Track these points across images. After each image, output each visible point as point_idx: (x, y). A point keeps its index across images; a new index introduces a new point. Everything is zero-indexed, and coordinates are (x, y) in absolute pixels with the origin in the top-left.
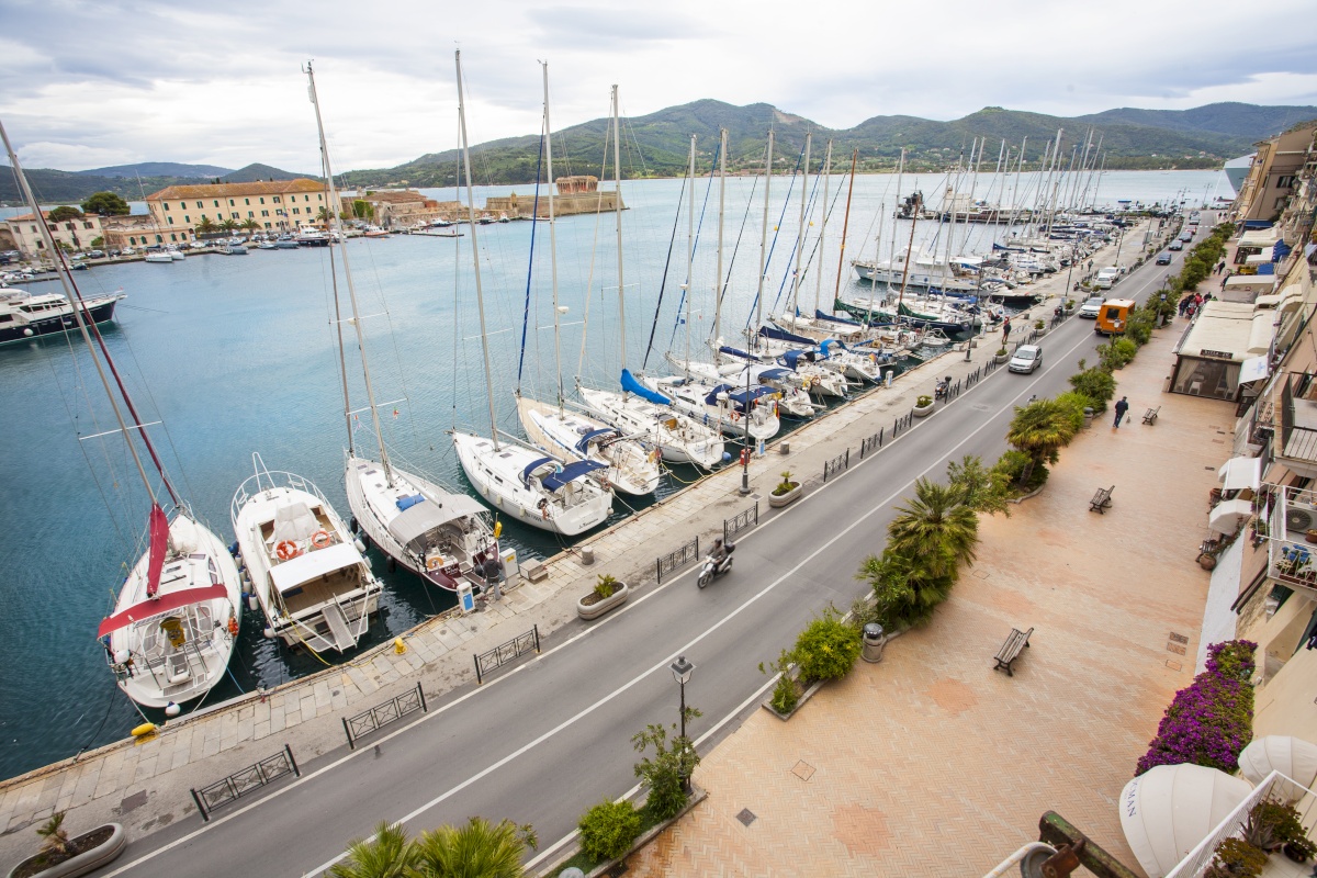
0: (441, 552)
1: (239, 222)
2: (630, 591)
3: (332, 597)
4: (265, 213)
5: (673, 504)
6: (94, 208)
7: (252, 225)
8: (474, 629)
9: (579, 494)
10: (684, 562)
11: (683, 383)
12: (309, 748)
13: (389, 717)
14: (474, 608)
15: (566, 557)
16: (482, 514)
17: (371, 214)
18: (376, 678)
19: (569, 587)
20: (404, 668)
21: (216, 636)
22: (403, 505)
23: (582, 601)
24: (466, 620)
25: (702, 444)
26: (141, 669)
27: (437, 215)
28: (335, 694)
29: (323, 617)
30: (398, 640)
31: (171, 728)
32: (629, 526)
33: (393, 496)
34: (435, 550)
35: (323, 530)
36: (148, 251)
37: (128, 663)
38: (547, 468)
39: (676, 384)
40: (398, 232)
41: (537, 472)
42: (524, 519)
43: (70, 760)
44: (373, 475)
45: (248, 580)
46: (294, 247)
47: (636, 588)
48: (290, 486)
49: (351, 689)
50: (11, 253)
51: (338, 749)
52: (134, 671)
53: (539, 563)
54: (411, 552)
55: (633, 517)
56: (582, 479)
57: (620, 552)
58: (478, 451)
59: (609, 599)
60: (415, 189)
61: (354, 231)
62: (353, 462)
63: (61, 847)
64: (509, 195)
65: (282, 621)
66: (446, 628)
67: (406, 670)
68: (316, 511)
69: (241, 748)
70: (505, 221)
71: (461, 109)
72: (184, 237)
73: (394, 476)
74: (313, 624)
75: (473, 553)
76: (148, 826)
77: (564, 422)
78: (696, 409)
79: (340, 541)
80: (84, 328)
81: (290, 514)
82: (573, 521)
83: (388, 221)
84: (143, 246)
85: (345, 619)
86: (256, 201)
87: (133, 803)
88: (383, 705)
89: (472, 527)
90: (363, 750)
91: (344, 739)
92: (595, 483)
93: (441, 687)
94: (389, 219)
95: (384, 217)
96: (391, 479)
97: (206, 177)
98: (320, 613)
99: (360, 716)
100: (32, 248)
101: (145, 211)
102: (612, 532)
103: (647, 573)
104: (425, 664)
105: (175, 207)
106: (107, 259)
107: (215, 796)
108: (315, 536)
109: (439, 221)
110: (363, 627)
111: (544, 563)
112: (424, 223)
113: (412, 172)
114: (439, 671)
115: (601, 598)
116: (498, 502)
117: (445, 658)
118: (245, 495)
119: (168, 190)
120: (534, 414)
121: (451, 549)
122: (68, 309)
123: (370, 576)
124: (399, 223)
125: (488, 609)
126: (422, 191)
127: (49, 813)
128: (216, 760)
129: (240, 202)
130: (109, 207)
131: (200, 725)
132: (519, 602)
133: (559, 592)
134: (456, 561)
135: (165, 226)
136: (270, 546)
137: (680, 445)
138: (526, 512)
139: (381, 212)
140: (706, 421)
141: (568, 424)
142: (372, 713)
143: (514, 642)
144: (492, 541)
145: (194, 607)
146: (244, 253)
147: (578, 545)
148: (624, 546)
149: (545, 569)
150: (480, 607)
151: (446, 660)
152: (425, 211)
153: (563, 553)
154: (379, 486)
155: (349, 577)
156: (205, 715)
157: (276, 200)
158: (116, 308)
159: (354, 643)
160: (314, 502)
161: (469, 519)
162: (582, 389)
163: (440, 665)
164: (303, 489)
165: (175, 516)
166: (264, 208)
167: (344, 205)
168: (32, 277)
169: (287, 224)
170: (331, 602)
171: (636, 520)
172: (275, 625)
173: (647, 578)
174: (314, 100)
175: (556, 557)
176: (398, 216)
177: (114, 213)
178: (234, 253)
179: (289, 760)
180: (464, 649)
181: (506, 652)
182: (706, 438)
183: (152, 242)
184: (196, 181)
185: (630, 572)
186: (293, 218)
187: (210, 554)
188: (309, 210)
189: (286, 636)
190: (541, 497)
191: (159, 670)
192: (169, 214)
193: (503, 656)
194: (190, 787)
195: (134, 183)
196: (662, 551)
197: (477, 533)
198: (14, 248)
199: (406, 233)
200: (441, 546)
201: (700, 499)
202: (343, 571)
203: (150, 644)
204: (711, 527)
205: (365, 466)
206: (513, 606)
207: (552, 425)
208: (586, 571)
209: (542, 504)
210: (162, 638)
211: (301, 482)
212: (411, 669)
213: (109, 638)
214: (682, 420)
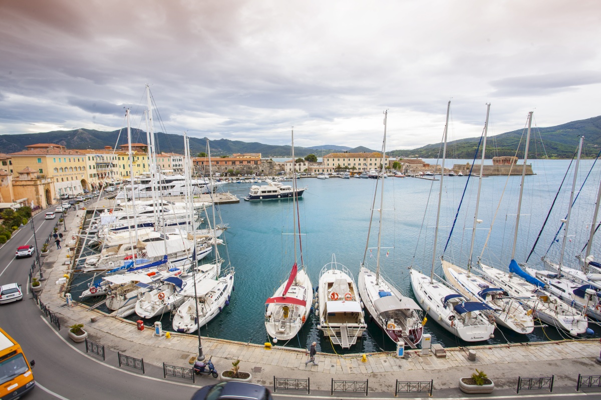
0: (395, 322)
1: (350, 167)
2: (495, 388)
3: (346, 323)
4: (360, 164)
5: (537, 347)
6: (307, 159)
7: (354, 168)
8: (400, 367)
9: (474, 320)
10: (540, 388)
11: (555, 276)
12: (316, 384)
13: (350, 389)
14: (403, 356)
15: (459, 351)
16: (418, 311)
17: (400, 167)
18: (351, 368)
19: (457, 368)
20: (363, 369)
21: (297, 320)
22: (382, 294)
23: (463, 380)
24: (397, 360)
25: (570, 318)
26: (272, 321)
27: (428, 171)
28: (333, 366)
29: (340, 330)
30: (364, 355)
31: (275, 349)
32: (503, 349)
33: (377, 289)
34: (392, 320)
35: (350, 293)
36: (318, 175)
37: (270, 317)
38: (458, 300)
39: (550, 276)
40: (409, 176)
41: (452, 300)
42: (440, 323)
43: (246, 344)
44: (370, 277)
45: (318, 303)
46: (367, 178)
47: (500, 388)
48: (342, 271)
49: (339, 367)
50: (283, 172)
51: (326, 391)
52: (270, 320)
53: (443, 348)
54: (381, 317)
55: (507, 345)
56: (477, 312)
57: (493, 362)
58: (421, 281)
59: (480, 386)
60: (420, 158)
61: (392, 174)
62: (363, 269)
63: (235, 372)
64: (466, 164)
65: (325, 325)
66: (387, 360)
67: (364, 372)
68: (350, 284)
69: (293, 370)
70: (460, 175)
71: (446, 126)
72: (331, 171)
73: (380, 281)
74: (335, 331)
75: (410, 329)
76: (258, 381)
77: (469, 279)
78: (565, 295)
79: (355, 300)
80: (294, 197)
81: (340, 282)
82: (468, 333)
83: (406, 171)
84: (318, 173)
85: (348, 334)
86: (357, 159)
87: (257, 370)
88: (350, 382)
89: (412, 316)
90: (335, 398)
91: (330, 389)
92: (484, 317)
93: (377, 387)
94: (407, 170)
95: (405, 169)
96: (378, 281)
97: (343, 150)
98: (339, 327)
99: (339, 381)
100: (288, 171)
101: (321, 161)
102: (490, 348)
103: (510, 382)
104: (373, 372)
105: (331, 160)
106: (306, 176)
107: (280, 384)
108: (346, 294)
109: (429, 173)
110: (354, 341)
111: (445, 349)
112: (422, 173)
113: (421, 152)
114: (378, 379)
115: (475, 383)
116: (427, 309)
117: (383, 374)
118: (326, 269)
119: (330, 154)
120: (451, 270)
121: (400, 323)
122: (291, 191)
123: (363, 320)
124: (410, 172)
125: (410, 360)
126: (424, 160)
127: (236, 358)
128: (285, 369)
129: (352, 159)
130: (312, 159)
131: (284, 352)
132: (427, 364)
133: (450, 369)
134: (401, 329)
135: (326, 166)
136: (329, 292)
137: (553, 314)
138: (442, 319)
139: (404, 167)
140: (573, 304)
141: (472, 280)
142: (344, 382)
143: (419, 383)
144: (420, 326)
145: (295, 305)
146: (348, 178)
147: (468, 347)
148: (497, 360)
149: (445, 352)
150: (406, 357)
151: (383, 375)
152: (423, 168)
153: (457, 348)
154: (372, 282)
155: (354, 317)
156: (287, 350)
157: (365, 160)
158: (304, 193)
159: (348, 346)
160: (350, 280)
161: (411, 311)
162: (482, 264)
163: (379, 376)
164: (346, 273)
165: (300, 269)
166: (360, 162)
167: (390, 163)
168: (286, 180)
169: (367, 169)
170: (345, 325)
171: (509, 347)
172: (322, 325)
173: (509, 386)
174: (385, 123)
175: (453, 348)
176: (411, 170)
177: (313, 161)
178: (345, 178)
179: (308, 385)
180: (393, 375)
181: (413, 387)
182: (573, 315)
183: (321, 171)
184: (339, 152)
185: (498, 377)
186: (369, 167)
187: (306, 288)
188: (375, 164)
189: (324, 331)
190: (452, 314)
191: (277, 323)
192: (328, 162)
193: (411, 388)
194: (274, 375)
195: (321, 152)
196: (525, 374)
197: (414, 319)
198: (284, 170)
199: (413, 177)
200: (395, 320)
201: (560, 352)
202: (352, 313)
203: (278, 313)
204: (567, 374)
205: (367, 272)
206: (422, 364)
207: (463, 278)
208: (469, 364)
209: (452, 318)
210: (282, 312)
211: (347, 270)
212: (366, 372)
213: (268, 305)
214: (552, 298)
